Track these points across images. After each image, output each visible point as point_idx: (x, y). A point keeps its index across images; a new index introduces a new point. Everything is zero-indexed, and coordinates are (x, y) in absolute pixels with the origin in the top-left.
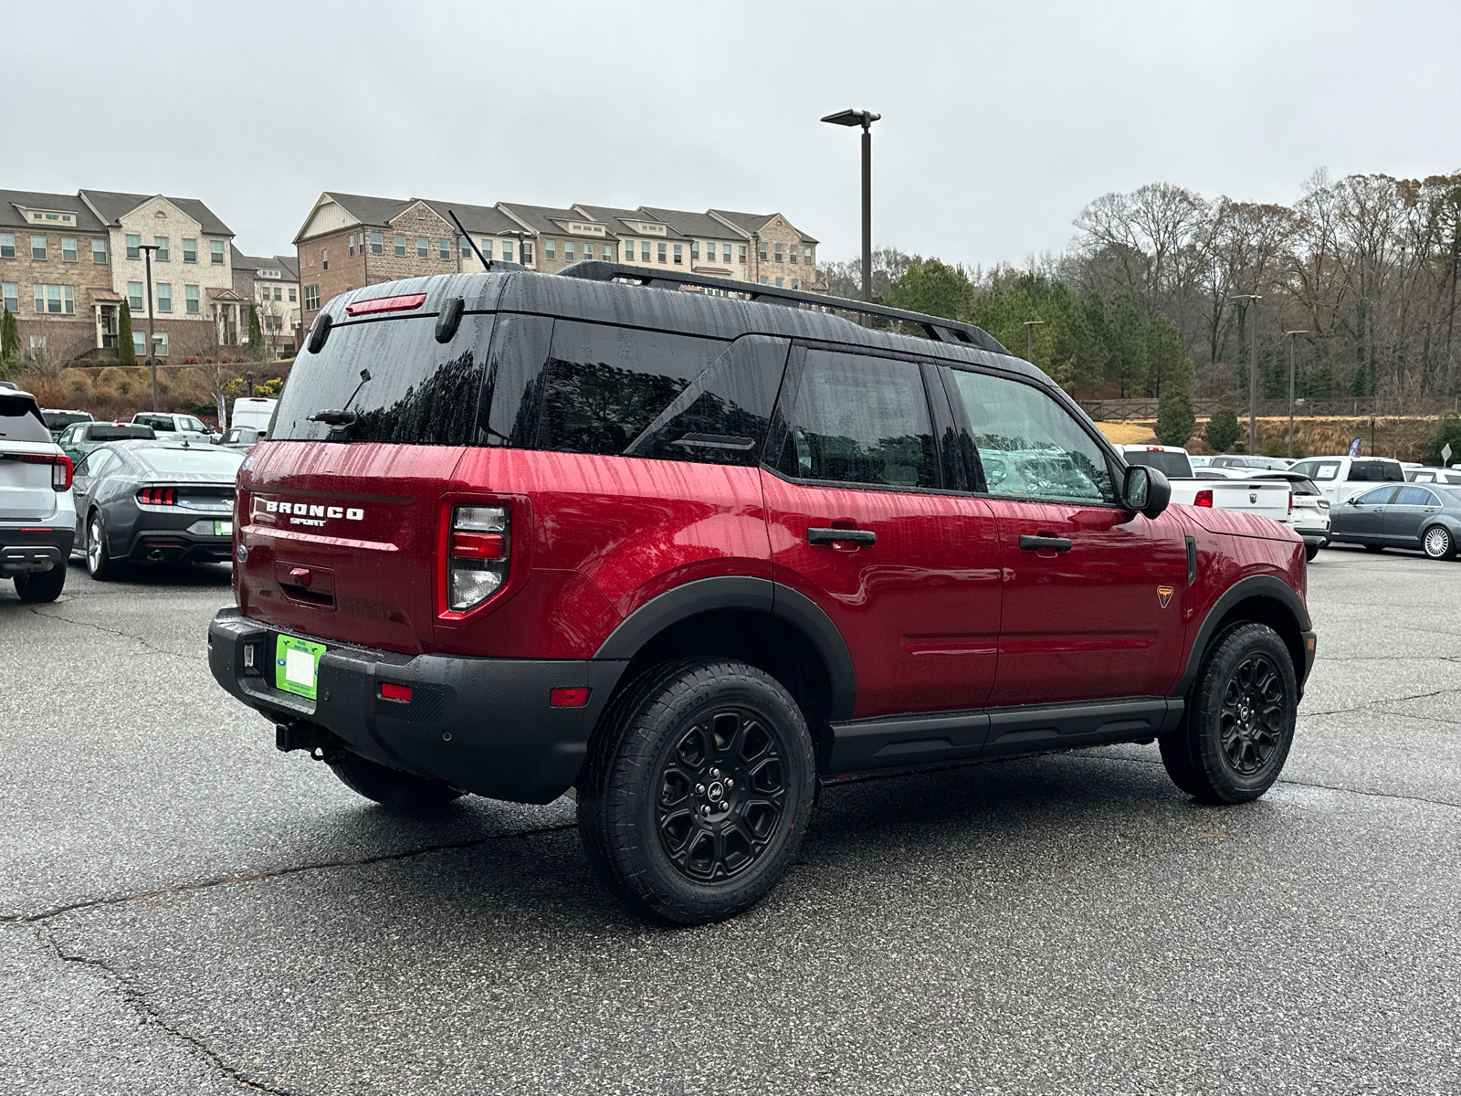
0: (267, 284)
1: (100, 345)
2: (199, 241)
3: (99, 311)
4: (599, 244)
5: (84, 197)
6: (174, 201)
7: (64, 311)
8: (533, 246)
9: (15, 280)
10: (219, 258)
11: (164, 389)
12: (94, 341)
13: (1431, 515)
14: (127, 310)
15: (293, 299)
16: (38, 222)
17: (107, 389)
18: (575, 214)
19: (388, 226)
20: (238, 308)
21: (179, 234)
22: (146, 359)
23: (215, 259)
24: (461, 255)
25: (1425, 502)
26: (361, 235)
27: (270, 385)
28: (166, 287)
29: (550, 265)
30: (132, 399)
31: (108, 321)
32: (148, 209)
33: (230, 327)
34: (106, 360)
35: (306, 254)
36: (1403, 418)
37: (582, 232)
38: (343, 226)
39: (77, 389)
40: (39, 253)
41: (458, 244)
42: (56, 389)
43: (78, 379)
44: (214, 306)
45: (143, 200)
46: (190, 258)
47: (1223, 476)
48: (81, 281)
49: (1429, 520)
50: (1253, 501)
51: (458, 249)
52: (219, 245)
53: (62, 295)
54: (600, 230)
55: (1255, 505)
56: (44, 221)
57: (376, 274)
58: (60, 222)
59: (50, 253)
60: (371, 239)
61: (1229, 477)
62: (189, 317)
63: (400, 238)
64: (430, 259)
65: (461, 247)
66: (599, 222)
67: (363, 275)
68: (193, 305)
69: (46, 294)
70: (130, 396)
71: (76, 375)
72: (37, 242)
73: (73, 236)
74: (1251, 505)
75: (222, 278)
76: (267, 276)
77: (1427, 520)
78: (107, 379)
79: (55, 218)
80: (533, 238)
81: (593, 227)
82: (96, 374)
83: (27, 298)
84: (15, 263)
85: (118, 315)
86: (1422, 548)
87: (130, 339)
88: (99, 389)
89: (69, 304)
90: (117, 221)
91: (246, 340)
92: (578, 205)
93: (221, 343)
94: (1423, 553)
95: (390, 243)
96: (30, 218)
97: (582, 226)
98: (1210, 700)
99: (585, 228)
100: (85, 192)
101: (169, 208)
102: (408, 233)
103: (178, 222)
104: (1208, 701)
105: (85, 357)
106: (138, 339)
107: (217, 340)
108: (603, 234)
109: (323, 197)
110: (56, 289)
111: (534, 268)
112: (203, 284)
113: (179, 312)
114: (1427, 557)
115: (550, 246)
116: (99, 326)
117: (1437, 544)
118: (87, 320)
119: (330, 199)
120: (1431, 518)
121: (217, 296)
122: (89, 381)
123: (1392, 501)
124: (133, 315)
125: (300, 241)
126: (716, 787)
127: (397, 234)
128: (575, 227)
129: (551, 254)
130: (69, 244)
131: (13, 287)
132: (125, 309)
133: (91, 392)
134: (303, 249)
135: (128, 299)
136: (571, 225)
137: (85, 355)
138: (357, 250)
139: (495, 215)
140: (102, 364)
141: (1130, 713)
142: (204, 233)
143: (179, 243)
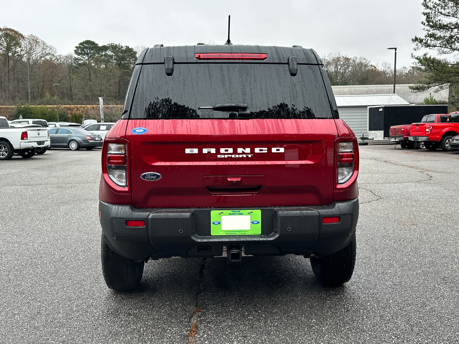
13: (71, 137)
25: (67, 133)
36: (4, 106)
47: (13, 127)
49: (70, 139)
50: (39, 134)
55: (39, 136)
61: (16, 127)
74: (38, 136)
77: (69, 138)
86: (69, 147)
94: (69, 149)
114: (71, 150)
117: (73, 146)
120: (71, 138)
123: (56, 133)
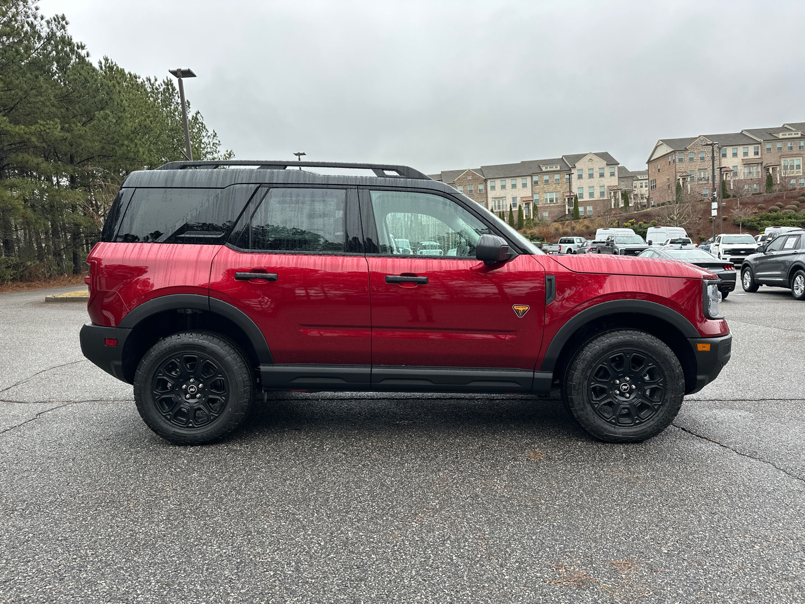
0: (642, 181)
1: (567, 213)
2: (605, 168)
3: (567, 200)
4: (797, 141)
5: (564, 158)
6: (596, 154)
7: (555, 202)
8: (760, 147)
9: (538, 192)
10: (613, 174)
11: (588, 227)
12: (565, 212)
14: (577, 198)
15: (646, 186)
16: (547, 170)
17: (567, 229)
18: (785, 129)
19: (686, 150)
20: (620, 192)
21: (597, 166)
22: (584, 217)
23: (612, 174)
24: (721, 157)
26: (674, 155)
27: (630, 222)
28: (592, 188)
29: (769, 154)
30: (576, 232)
31: (570, 204)
32: (587, 158)
33: (616, 200)
34: (568, 218)
35: (651, 167)
37: (787, 136)
38: (666, 153)
39: (556, 230)
40: (547, 181)
41: (720, 152)
42: (548, 230)
43: (556, 226)
44: (610, 193)
45: (584, 155)
46: (602, 175)
48: (561, 190)
51: (720, 154)
52: (613, 168)
53: (554, 196)
54: (798, 134)
56: (549, 169)
57: (680, 171)
58: (554, 169)
59: (550, 181)
60: (678, 156)
62: (601, 199)
63: (692, 154)
64: (706, 161)
65: (721, 153)
66: (798, 130)
67: (674, 172)
68: (602, 194)
69: (548, 196)
70: (575, 231)
71: (557, 225)
72: (546, 177)
73: (559, 173)
75: (614, 181)
76: (642, 178)
78: (567, 226)
79: (552, 167)
80: (760, 143)
81: (793, 133)
82: (563, 224)
83: (542, 199)
84: (538, 186)
85: (574, 201)
87: (578, 209)
88: (564, 230)
89: (556, 199)
90: (574, 165)
91: (623, 205)
92: (786, 124)
93: (613, 207)
95: (686, 157)
96: (544, 169)
97: (787, 133)
98: (575, 375)
99: (789, 134)
100: (564, 156)
101: (594, 157)
102: (695, 151)
103: (597, 162)
104: (573, 376)
105: (561, 219)
106: (581, 209)
107: (611, 206)
108: (799, 135)
109: (658, 142)
110: (552, 194)
111: (760, 157)
112: (607, 185)
113: (597, 196)
115: (769, 146)
116: (567, 206)
118: (563, 204)
119: (661, 142)
121: (611, 189)
122: (561, 227)
124: (579, 200)
125: (649, 162)
126: (192, 387)
127: (690, 152)
128: (783, 135)
129: (769, 149)
130: (557, 177)
131: (538, 195)
132: (576, 198)
133: (561, 231)
134: (650, 165)
135: (578, 195)
136: (781, 134)
137: (562, 217)
138: (672, 162)
139: (741, 136)
140: (567, 220)
141: (495, 377)
142: (607, 165)
143: (598, 170)
